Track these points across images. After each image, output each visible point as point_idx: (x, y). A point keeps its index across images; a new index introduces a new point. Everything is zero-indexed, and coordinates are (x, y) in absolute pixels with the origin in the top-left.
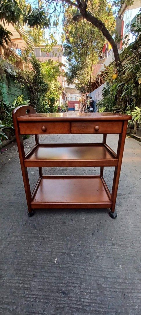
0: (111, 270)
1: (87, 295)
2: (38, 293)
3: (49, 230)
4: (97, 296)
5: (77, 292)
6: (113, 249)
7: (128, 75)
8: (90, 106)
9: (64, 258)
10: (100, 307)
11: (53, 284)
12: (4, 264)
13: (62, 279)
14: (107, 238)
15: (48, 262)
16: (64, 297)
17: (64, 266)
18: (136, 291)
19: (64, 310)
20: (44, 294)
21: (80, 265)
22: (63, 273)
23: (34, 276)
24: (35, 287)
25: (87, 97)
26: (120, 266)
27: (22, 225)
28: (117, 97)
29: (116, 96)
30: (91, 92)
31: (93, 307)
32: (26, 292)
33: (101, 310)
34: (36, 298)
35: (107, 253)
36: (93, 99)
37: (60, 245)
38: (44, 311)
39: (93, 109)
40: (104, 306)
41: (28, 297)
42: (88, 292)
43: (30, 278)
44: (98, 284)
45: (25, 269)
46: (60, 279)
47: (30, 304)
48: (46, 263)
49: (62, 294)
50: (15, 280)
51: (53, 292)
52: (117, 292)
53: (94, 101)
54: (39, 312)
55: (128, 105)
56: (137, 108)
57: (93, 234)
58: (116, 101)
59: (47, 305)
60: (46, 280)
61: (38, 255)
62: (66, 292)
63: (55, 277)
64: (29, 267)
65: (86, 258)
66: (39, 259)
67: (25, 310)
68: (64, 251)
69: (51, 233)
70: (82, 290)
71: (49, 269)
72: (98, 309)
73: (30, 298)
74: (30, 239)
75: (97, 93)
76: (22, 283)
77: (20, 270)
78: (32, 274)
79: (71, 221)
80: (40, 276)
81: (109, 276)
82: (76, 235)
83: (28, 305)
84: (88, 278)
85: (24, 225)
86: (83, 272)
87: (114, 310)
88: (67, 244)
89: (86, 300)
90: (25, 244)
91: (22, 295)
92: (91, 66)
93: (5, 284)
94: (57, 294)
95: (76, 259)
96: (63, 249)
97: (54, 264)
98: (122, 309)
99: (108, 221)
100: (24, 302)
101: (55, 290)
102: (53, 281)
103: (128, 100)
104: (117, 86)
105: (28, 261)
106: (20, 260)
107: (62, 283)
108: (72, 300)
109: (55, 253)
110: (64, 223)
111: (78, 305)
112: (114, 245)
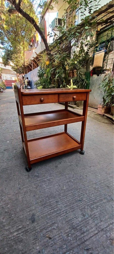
0: (96, 179)
1: (92, 195)
2: (66, 209)
3: (49, 174)
4: (97, 193)
5: (86, 196)
6: (91, 169)
7: (58, 63)
8: (28, 85)
9: (69, 184)
10: (101, 197)
11: (71, 200)
12: (30, 207)
13: (74, 195)
14: (86, 165)
15: (61, 191)
16: (81, 202)
17: (72, 188)
18: (111, 183)
19: (85, 209)
20: (69, 207)
21: (80, 184)
22: (73, 192)
23: (57, 202)
24: (62, 207)
25: (23, 78)
26: (99, 175)
27: (26, 179)
28: (52, 78)
29: (50, 77)
30: (26, 73)
31: (98, 199)
32: (58, 212)
33: (102, 198)
34: (66, 212)
35: (90, 172)
36: (29, 79)
37: (62, 179)
38: (75, 215)
39: (31, 87)
40: (102, 196)
41: (61, 215)
42: (92, 194)
43: (55, 205)
44: (94, 188)
45: (48, 202)
46: (73, 196)
47: (65, 217)
48: (60, 192)
49: (79, 202)
50: (45, 211)
51: (74, 204)
52: (104, 187)
53: (31, 81)
54: (73, 218)
55: (61, 84)
56: (68, 86)
57: (77, 166)
58: (51, 81)
59: (75, 211)
60: (66, 200)
61: (51, 191)
62: (81, 199)
63: (70, 196)
64: (50, 200)
65: (81, 179)
66: (54, 192)
67: (64, 223)
68: (67, 181)
69: (52, 175)
70: (88, 194)
71: (63, 194)
72: (101, 199)
73: (62, 214)
74: (40, 185)
75: (33, 74)
76: (51, 210)
77: (45, 204)
78: (54, 202)
79: (60, 164)
80: (61, 200)
81: (96, 182)
82: (68, 170)
83: (64, 218)
84: (87, 188)
85: (28, 178)
86: (84, 186)
87: (108, 195)
88: (66, 177)
89: (93, 198)
90: (38, 188)
91: (56, 216)
92: (23, 52)
93: (40, 217)
94: (76, 203)
95: (76, 182)
96: (65, 180)
97: (65, 190)
98: (110, 193)
99: (81, 157)
100: (61, 218)
101: (74, 202)
102: (70, 198)
103: (60, 80)
104: (51, 70)
105: (47, 197)
106: (41, 199)
107: (76, 197)
108: (86, 201)
109: (62, 185)
110: (56, 167)
111: (90, 202)
112: (91, 167)
